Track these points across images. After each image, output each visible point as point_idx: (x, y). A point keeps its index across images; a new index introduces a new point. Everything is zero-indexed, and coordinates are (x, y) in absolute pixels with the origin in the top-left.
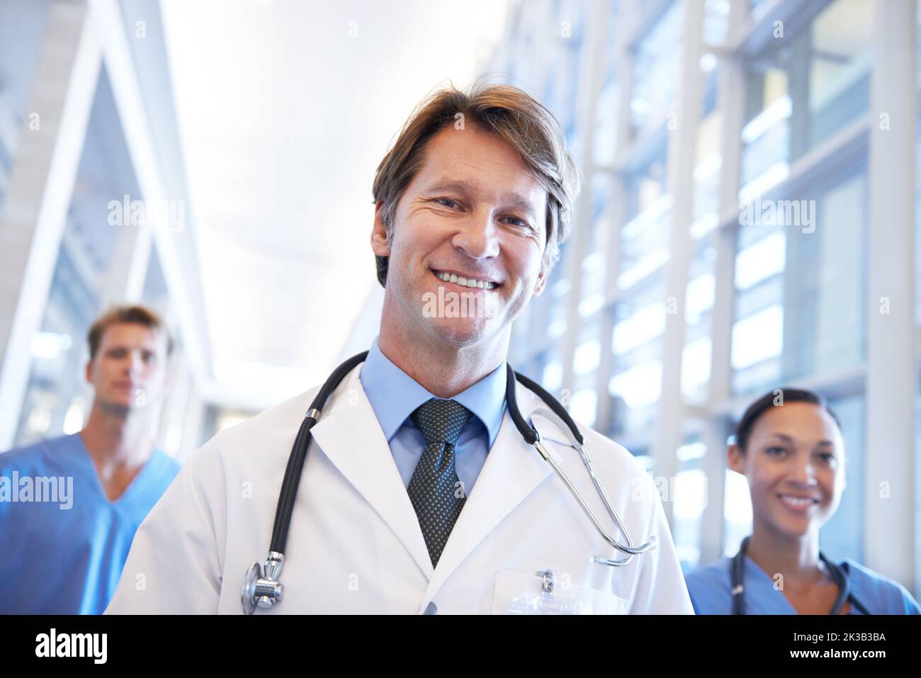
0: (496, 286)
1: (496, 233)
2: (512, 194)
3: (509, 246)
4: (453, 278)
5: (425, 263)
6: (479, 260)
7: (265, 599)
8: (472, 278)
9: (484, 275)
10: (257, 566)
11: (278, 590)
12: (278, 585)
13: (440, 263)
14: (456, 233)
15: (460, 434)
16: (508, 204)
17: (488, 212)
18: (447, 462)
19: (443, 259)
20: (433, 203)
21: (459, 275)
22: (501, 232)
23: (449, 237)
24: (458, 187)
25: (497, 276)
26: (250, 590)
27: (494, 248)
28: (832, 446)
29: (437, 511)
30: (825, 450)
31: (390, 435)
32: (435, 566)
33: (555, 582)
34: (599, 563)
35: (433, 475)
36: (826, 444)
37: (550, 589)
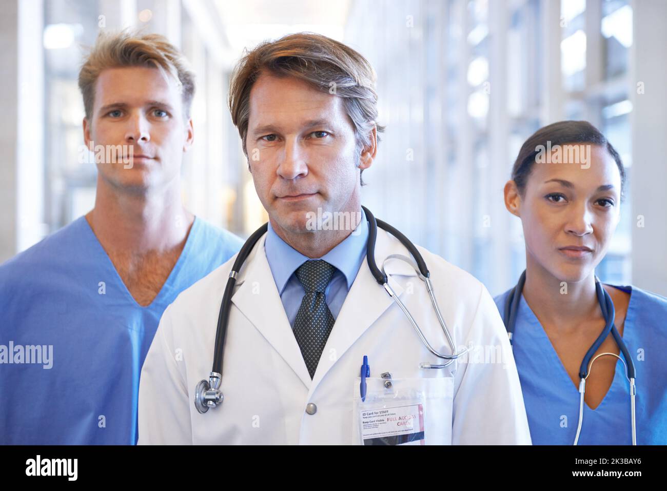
7: (211, 403)
10: (205, 382)
11: (218, 396)
12: (218, 393)
15: (327, 283)
17: (294, 139)
18: (318, 304)
26: (200, 398)
28: (611, 190)
29: (312, 341)
30: (603, 195)
31: (281, 289)
32: (312, 377)
33: (393, 379)
34: (425, 368)
35: (309, 316)
36: (605, 188)
37: (389, 385)
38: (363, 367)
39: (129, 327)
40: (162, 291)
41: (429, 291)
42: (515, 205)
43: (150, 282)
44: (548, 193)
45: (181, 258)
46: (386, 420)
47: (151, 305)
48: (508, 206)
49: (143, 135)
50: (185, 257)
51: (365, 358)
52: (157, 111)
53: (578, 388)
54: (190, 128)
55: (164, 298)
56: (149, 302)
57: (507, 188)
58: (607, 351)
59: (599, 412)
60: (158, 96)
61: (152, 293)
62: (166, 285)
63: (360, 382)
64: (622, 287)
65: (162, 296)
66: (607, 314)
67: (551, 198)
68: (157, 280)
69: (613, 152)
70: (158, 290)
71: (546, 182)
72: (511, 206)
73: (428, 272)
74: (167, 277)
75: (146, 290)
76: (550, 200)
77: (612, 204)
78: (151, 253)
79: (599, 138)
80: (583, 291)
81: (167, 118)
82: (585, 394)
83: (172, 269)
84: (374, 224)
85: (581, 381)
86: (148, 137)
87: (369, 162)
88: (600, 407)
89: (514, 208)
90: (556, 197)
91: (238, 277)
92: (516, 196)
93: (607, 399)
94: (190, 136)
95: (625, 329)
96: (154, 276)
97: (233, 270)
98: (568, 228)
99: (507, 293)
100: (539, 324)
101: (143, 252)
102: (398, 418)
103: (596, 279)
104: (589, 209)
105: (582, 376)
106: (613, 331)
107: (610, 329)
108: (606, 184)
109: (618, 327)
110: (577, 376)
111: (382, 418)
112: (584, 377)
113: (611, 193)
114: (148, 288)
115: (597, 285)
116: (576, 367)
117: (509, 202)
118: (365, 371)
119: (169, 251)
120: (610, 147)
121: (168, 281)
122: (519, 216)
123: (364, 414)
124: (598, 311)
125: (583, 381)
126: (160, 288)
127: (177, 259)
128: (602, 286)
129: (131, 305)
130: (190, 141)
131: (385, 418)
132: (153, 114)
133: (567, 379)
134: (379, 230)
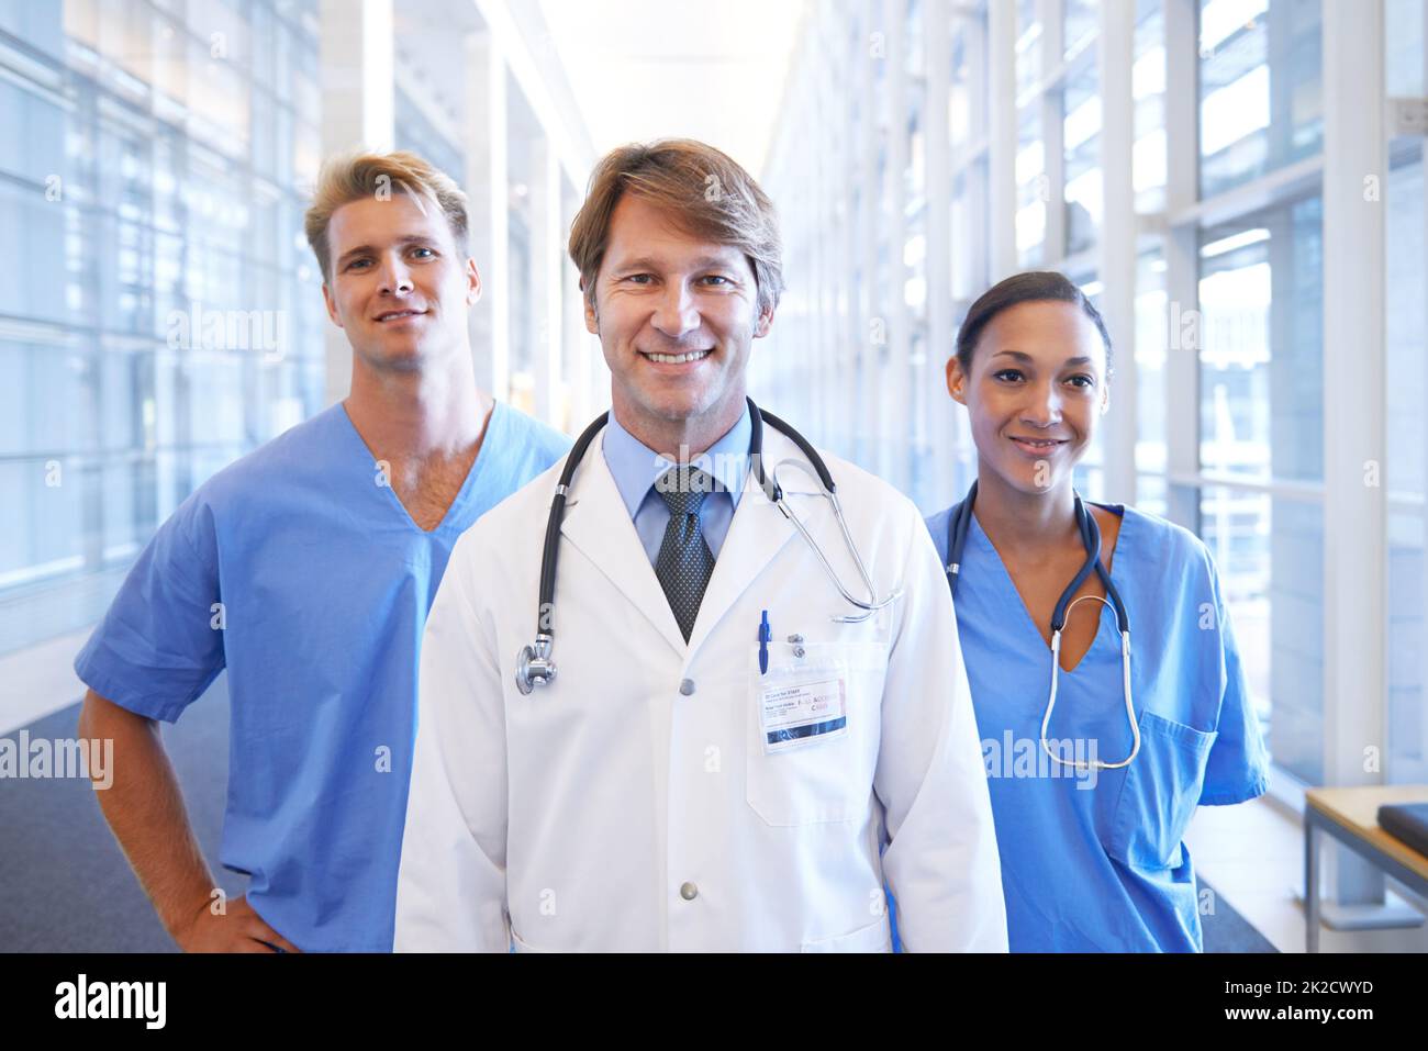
0: (709, 353)
1: (694, 300)
2: (700, 259)
3: (711, 313)
4: (661, 358)
5: (633, 348)
6: (681, 335)
7: (539, 679)
8: (680, 354)
9: (691, 348)
10: (528, 649)
11: (549, 669)
12: (549, 665)
13: (646, 347)
14: (652, 314)
15: (702, 501)
16: (698, 269)
17: (681, 283)
18: (691, 532)
19: (647, 342)
20: (624, 284)
21: (666, 354)
22: (699, 297)
23: (646, 319)
24: (643, 264)
25: (706, 344)
26: (523, 672)
27: (693, 319)
28: (1087, 364)
29: (684, 585)
30: (1078, 370)
31: (634, 512)
32: (687, 642)
33: (805, 645)
34: (837, 621)
35: (678, 549)
36: (1079, 361)
37: (800, 653)
38: (761, 626)
39: (408, 560)
40: (453, 509)
41: (836, 512)
42: (959, 389)
43: (435, 494)
44: (997, 369)
45: (478, 461)
46: (796, 704)
47: (438, 529)
48: (951, 391)
49: (401, 284)
50: (483, 460)
51: (765, 613)
52: (415, 250)
53: (1049, 644)
54: (472, 272)
55: (456, 519)
56: (435, 523)
57: (950, 367)
58: (1090, 593)
59: (1075, 676)
60: (414, 229)
61: (440, 511)
62: (458, 500)
63: (759, 648)
64: (1111, 506)
65: (452, 516)
66: (1090, 542)
67: (1004, 377)
68: (445, 491)
69: (1091, 312)
70: (447, 506)
71: (995, 356)
72: (955, 390)
73: (833, 484)
74: (459, 489)
75: (431, 506)
76: (1002, 380)
77: (1089, 383)
78: (436, 456)
79: (1070, 292)
80: (1057, 507)
81: (433, 258)
82: (1060, 654)
83: (465, 478)
84: (759, 417)
85: (1054, 634)
86: (410, 285)
87: (766, 329)
88: (1076, 669)
89: (958, 393)
90: (1012, 375)
91: (570, 493)
92: (961, 376)
93: (1088, 658)
94: (474, 283)
95: (1114, 564)
96: (441, 486)
97: (560, 483)
98: (1025, 416)
99: (953, 508)
100: (996, 552)
101: (425, 453)
102: (812, 700)
103: (1075, 493)
104: (1056, 391)
105: (1055, 626)
106: (1097, 566)
107: (1094, 563)
108: (1078, 355)
109: (1104, 562)
110: (1049, 629)
111: (791, 701)
112: (1059, 629)
113: (1089, 368)
114: (433, 503)
115: (1077, 501)
116: (1046, 615)
117: (953, 385)
118: (764, 634)
119: (461, 451)
120: (1087, 304)
121: (461, 494)
122: (964, 403)
123: (767, 697)
124: (1077, 537)
125: (1057, 634)
126: (451, 503)
127: (473, 462)
128: (1084, 505)
129: (411, 531)
130: (476, 289)
131: (795, 700)
132: (413, 255)
133: (1034, 629)
134: (766, 427)
